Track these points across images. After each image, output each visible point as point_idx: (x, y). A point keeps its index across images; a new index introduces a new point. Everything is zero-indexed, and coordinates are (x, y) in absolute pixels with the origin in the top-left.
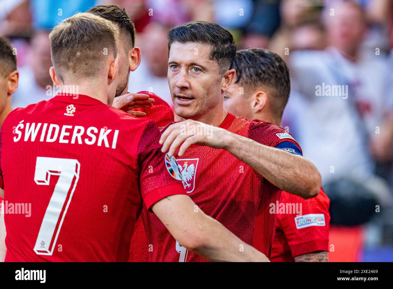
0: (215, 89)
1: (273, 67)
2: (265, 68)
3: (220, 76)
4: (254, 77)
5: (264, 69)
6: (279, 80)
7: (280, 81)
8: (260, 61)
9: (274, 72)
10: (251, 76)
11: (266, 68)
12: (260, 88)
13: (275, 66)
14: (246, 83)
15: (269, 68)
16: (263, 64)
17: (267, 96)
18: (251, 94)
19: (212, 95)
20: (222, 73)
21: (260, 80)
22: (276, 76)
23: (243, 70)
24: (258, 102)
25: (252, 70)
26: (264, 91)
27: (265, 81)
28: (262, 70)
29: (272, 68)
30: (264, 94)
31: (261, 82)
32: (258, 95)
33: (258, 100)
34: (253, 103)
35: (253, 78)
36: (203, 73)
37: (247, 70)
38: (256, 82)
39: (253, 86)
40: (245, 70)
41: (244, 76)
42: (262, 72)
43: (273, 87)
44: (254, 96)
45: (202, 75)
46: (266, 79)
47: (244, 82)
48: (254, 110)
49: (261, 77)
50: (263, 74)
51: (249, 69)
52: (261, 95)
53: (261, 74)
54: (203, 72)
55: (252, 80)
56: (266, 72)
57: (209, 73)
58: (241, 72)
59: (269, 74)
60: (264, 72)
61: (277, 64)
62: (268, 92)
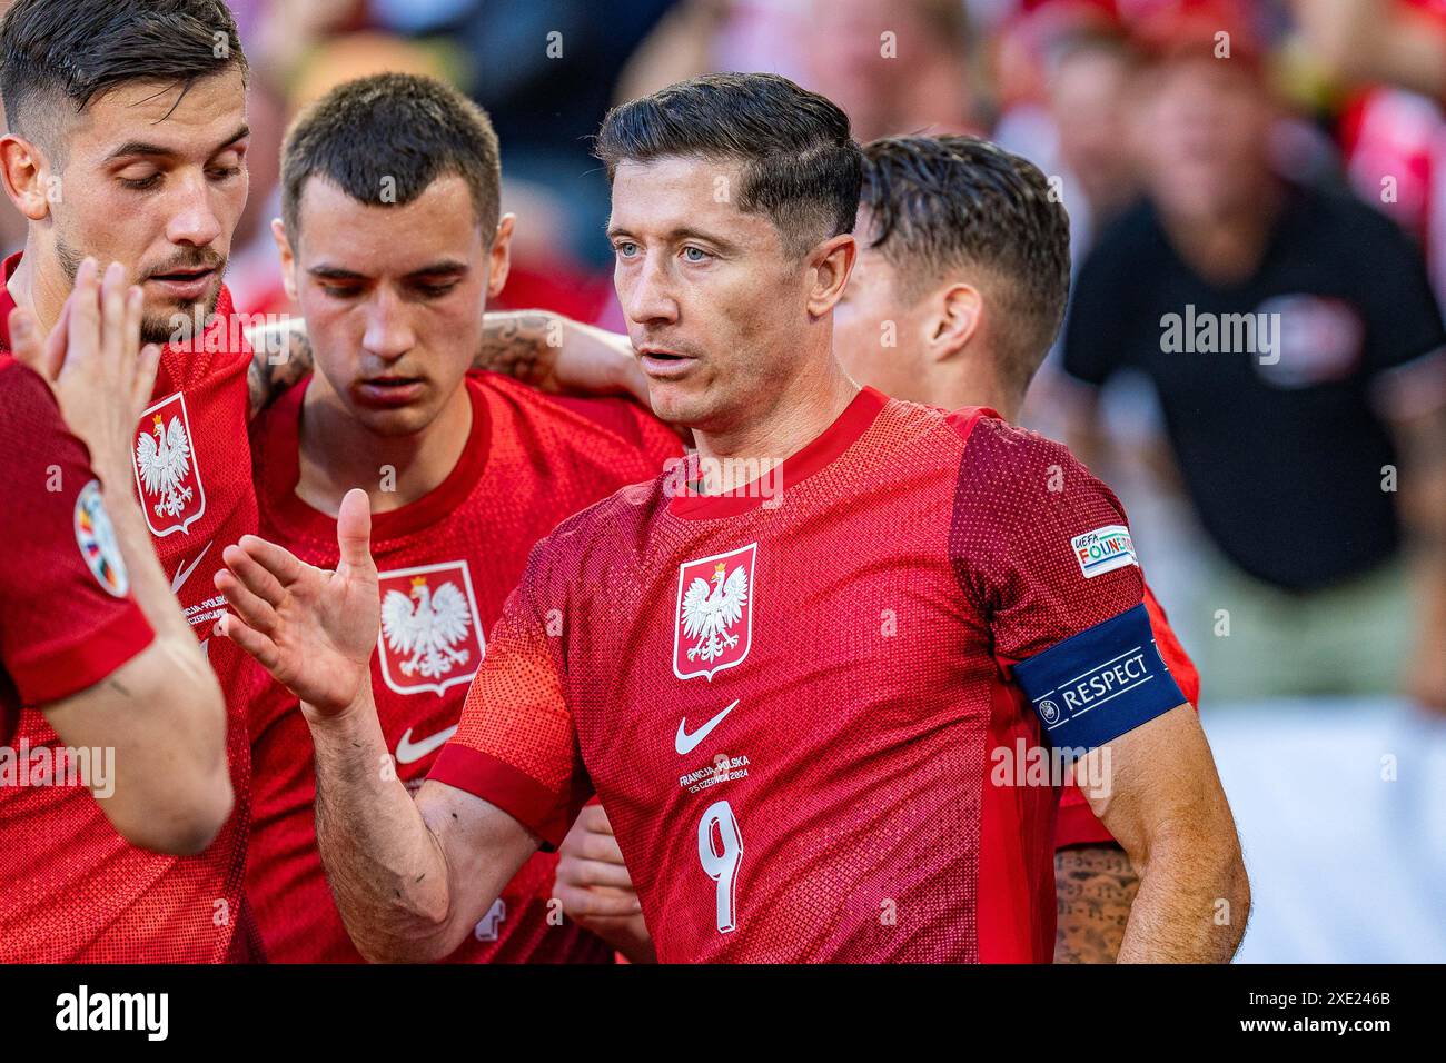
0: (778, 310)
1: (1014, 200)
2: (983, 201)
3: (793, 264)
4: (943, 230)
5: (979, 204)
6: (1030, 252)
7: (1034, 255)
8: (968, 175)
9: (1015, 220)
10: (932, 227)
11: (988, 201)
12: (962, 271)
13: (1019, 198)
14: (912, 249)
15: (998, 204)
16: (978, 187)
17: (985, 301)
18: (925, 293)
19: (769, 333)
20: (800, 253)
21: (966, 242)
22: (1023, 236)
23: (905, 204)
24: (948, 320)
25: (935, 203)
26: (976, 285)
27: (980, 248)
28: (972, 208)
29: (1008, 205)
30: (975, 291)
31: (965, 250)
32: (950, 298)
33: (951, 315)
34: (933, 327)
35: (938, 235)
36: (722, 262)
37: (919, 203)
38: (947, 250)
39: (935, 260)
40: (912, 204)
41: (906, 222)
42: (972, 217)
43: (1005, 274)
44: (938, 299)
45: (718, 270)
46: (987, 240)
47: (905, 247)
48: (933, 347)
49: (968, 232)
50: (975, 224)
51: (926, 198)
52: (962, 297)
53: (968, 221)
54: (720, 258)
55: (934, 240)
56: (986, 216)
57: (744, 259)
58: (896, 211)
59: (998, 226)
60: (979, 216)
61: (1029, 193)
62: (989, 289)
